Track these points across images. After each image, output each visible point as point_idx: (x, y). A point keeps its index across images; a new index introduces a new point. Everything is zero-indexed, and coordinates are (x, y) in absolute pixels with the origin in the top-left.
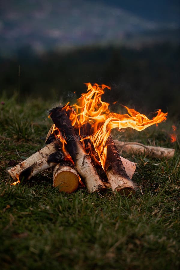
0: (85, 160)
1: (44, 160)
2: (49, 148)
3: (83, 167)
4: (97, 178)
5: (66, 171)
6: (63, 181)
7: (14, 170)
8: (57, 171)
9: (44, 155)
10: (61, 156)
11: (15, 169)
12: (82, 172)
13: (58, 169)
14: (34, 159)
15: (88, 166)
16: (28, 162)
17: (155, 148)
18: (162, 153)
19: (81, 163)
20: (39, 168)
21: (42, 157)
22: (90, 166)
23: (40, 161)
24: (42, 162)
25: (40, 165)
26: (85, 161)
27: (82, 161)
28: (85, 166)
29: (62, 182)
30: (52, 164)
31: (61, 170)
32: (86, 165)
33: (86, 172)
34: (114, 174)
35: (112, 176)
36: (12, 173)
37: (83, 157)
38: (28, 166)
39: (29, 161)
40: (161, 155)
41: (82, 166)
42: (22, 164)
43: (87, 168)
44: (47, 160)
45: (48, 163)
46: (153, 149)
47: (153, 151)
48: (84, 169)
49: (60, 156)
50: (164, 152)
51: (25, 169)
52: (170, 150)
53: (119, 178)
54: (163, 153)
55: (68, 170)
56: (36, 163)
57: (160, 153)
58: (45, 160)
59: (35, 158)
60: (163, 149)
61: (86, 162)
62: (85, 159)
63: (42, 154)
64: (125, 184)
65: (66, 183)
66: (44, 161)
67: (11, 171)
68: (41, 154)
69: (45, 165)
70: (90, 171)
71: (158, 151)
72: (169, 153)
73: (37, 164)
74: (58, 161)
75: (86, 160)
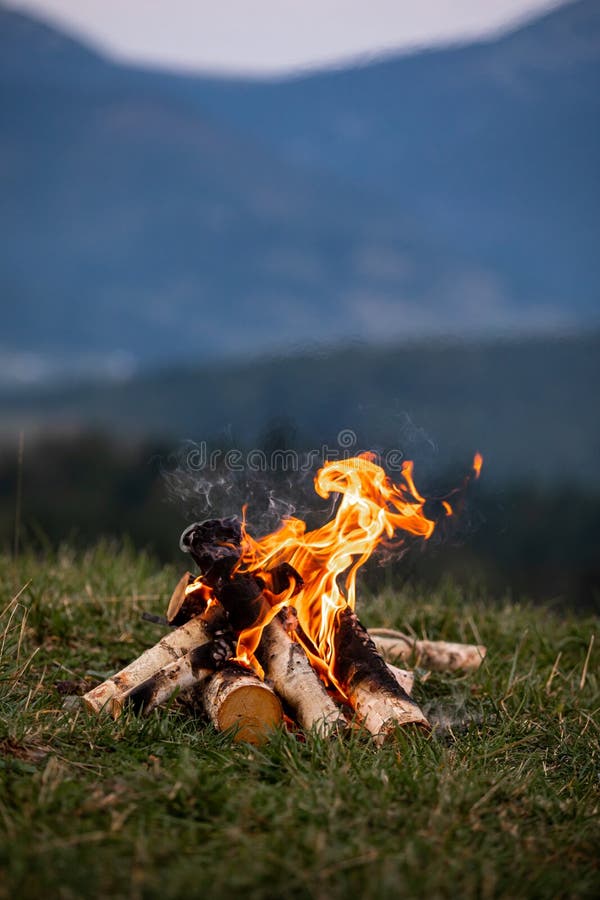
0: (293, 658)
1: (181, 663)
2: (188, 633)
3: (290, 676)
6: (241, 714)
7: (100, 695)
8: (224, 688)
9: (178, 652)
10: (225, 652)
11: (103, 692)
12: (289, 689)
13: (223, 686)
14: (153, 663)
15: (303, 673)
16: (137, 672)
17: (433, 644)
18: (453, 657)
19: (286, 665)
20: (173, 684)
21: (172, 657)
22: (308, 673)
23: (171, 666)
24: (179, 669)
25: (173, 676)
26: (295, 661)
27: (288, 659)
28: (294, 672)
29: (240, 716)
30: (202, 673)
31: (235, 684)
32: (298, 670)
33: (299, 689)
34: (373, 690)
35: (368, 697)
36: (96, 702)
37: (288, 650)
38: (137, 683)
39: (138, 669)
40: (451, 663)
41: (289, 672)
42: (119, 678)
43: (302, 676)
44: (189, 661)
45: (193, 670)
46: (429, 647)
47: (429, 651)
48: (294, 681)
49: (221, 651)
50: (458, 655)
51: (131, 690)
52: (473, 649)
53: (388, 700)
54: (457, 658)
55: (252, 684)
56: (163, 671)
57: (445, 659)
58: (184, 663)
59: (156, 661)
60: (453, 648)
61: (298, 663)
62: (295, 655)
63: (172, 649)
64: (406, 715)
65: (251, 718)
66: (184, 667)
67: (93, 697)
68: (170, 648)
69: (187, 677)
70: (310, 685)
71: (440, 652)
72: (471, 656)
73: (166, 674)
74: (218, 664)
75: (297, 657)
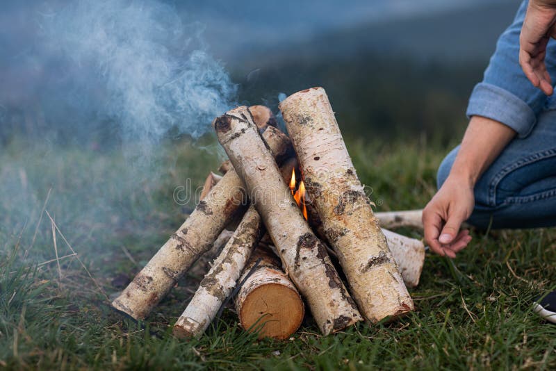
0: (300, 253)
3: (297, 271)
4: (333, 297)
5: (269, 284)
6: (262, 311)
12: (298, 282)
15: (310, 268)
19: (293, 261)
22: (314, 267)
26: (302, 256)
27: (295, 255)
28: (301, 268)
29: (262, 313)
32: (304, 267)
33: (305, 285)
37: (296, 246)
43: (308, 272)
48: (301, 277)
55: (273, 282)
61: (305, 258)
62: (302, 250)
65: (272, 315)
75: (305, 252)
